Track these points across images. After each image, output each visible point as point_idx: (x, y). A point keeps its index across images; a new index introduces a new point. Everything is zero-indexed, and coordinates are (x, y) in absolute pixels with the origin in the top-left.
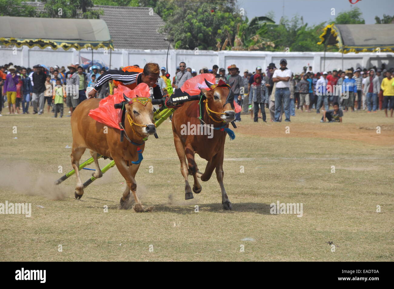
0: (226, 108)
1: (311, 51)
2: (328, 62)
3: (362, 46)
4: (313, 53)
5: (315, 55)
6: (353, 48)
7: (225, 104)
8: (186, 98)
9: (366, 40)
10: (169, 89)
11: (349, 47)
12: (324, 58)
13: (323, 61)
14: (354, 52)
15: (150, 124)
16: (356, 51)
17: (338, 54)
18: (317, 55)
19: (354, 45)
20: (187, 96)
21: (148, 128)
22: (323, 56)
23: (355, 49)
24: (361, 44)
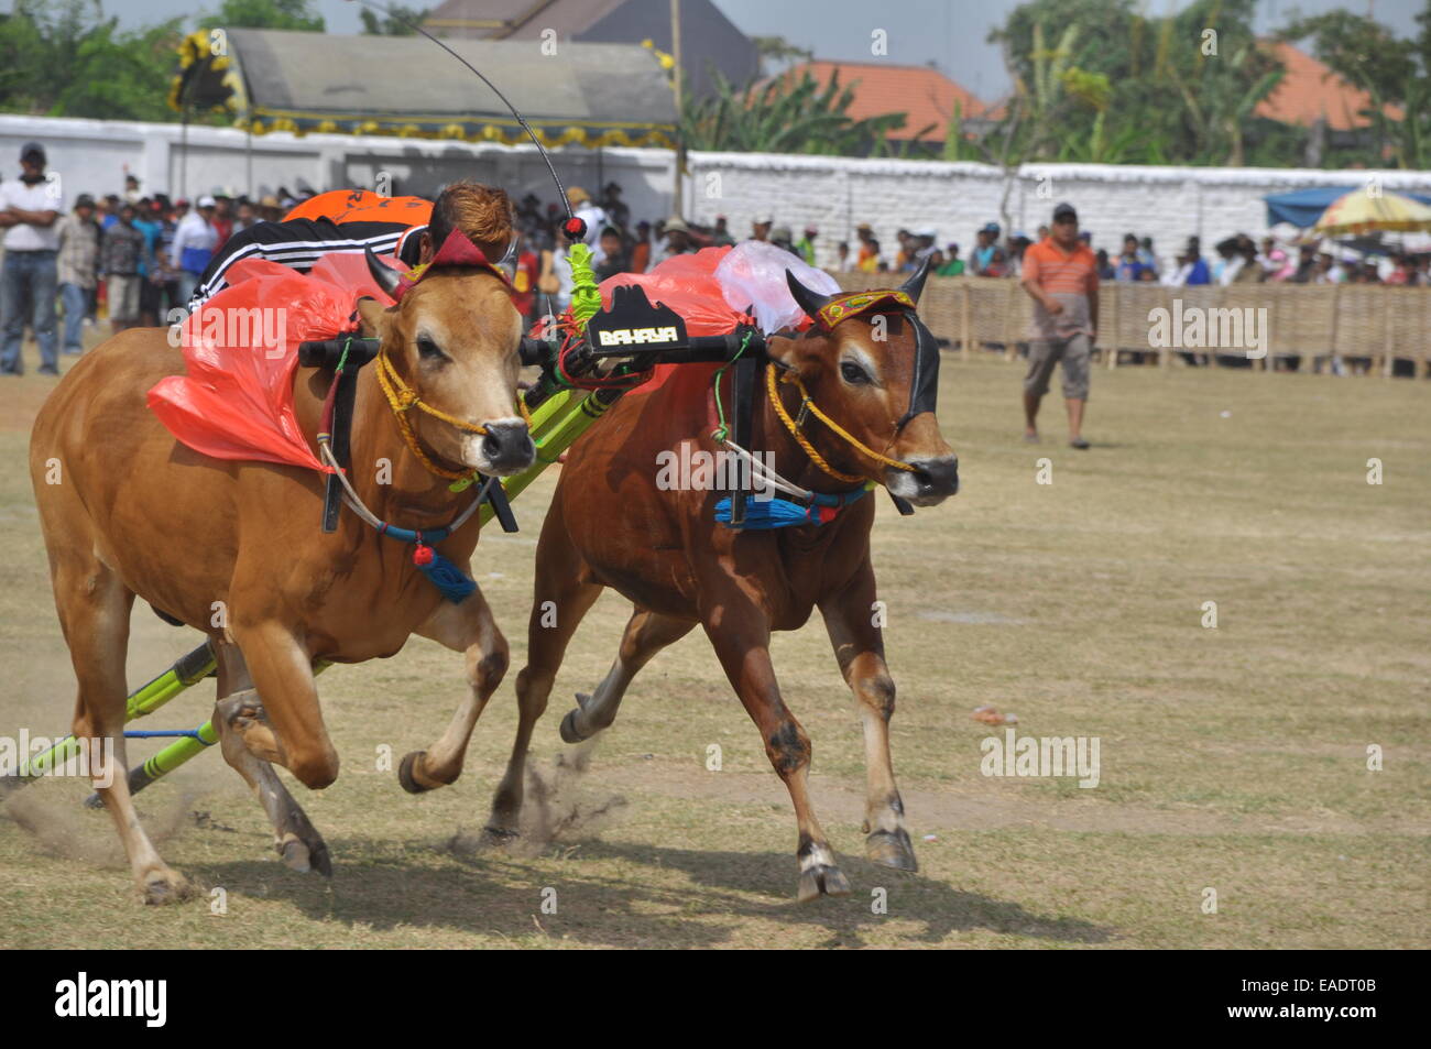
0: (911, 438)
1: (135, 118)
2: (195, 163)
3: (317, 110)
4: (142, 129)
5: (151, 134)
6: (284, 118)
7: (908, 419)
8: (667, 334)
9: (332, 91)
10: (582, 293)
11: (269, 113)
12: (181, 148)
13: (178, 159)
14: (291, 130)
15: (503, 420)
16: (296, 129)
17: (231, 135)
18: (156, 134)
19: (290, 107)
20: (673, 330)
21: (491, 442)
22: (177, 139)
23: (295, 120)
24: (313, 103)
